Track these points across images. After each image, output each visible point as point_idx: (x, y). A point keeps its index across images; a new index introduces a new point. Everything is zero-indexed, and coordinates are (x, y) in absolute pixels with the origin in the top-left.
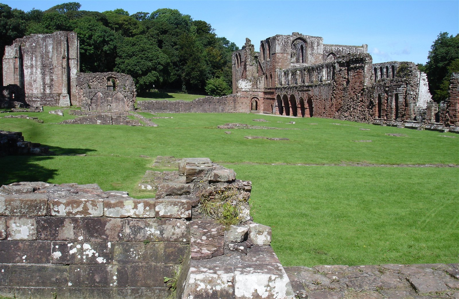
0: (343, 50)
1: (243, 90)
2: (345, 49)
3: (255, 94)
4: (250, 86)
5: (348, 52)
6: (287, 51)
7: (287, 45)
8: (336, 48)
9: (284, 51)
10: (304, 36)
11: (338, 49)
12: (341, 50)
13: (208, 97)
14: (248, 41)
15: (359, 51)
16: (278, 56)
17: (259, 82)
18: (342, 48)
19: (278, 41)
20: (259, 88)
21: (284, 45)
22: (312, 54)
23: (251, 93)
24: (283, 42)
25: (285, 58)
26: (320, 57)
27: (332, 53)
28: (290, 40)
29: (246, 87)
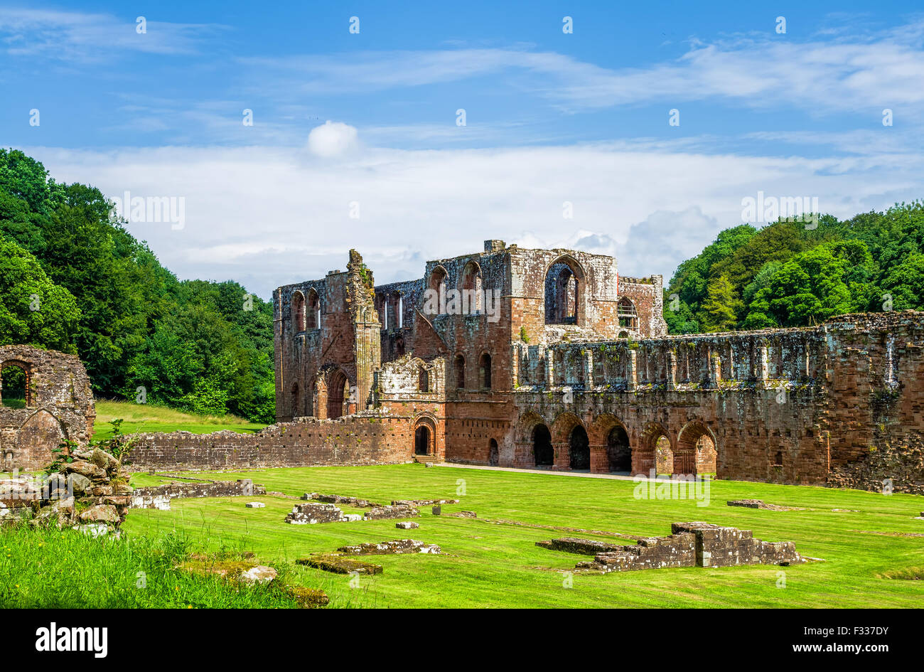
1: (396, 398)
3: (427, 408)
4: (413, 385)
6: (536, 292)
7: (537, 275)
9: (530, 291)
10: (574, 254)
13: (304, 421)
14: (354, 258)
16: (518, 306)
17: (434, 376)
20: (434, 391)
21: (530, 276)
22: (594, 301)
23: (414, 406)
24: (527, 268)
25: (533, 312)
26: (612, 309)
27: (625, 299)
28: (544, 263)
29: (402, 391)
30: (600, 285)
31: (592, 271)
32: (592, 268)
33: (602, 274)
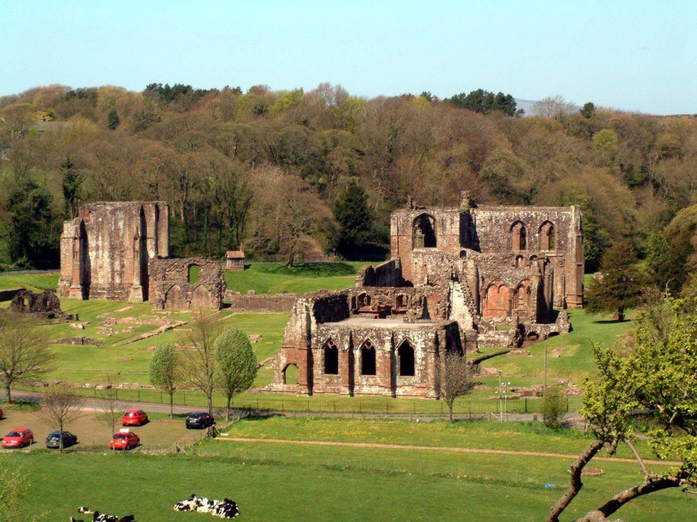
0: (537, 216)
2: (541, 213)
5: (546, 219)
6: (406, 232)
8: (526, 214)
12: (534, 216)
15: (564, 217)
16: (394, 240)
18: (536, 214)
19: (394, 219)
22: (443, 236)
26: (455, 239)
27: (518, 222)
28: (411, 218)
30: (448, 227)
32: (443, 219)
33: (449, 221)
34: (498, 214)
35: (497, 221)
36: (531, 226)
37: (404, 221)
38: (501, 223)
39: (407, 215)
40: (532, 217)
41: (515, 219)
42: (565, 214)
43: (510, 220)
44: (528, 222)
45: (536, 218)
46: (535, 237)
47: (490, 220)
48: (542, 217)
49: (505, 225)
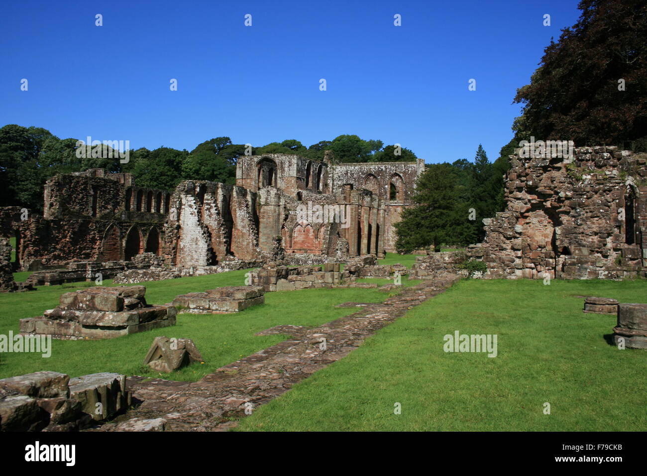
0: (386, 169)
2: (390, 167)
5: (394, 172)
6: (250, 175)
7: (250, 168)
8: (376, 167)
9: (247, 176)
10: (271, 155)
11: (379, 168)
12: (384, 169)
15: (410, 169)
16: (240, 183)
18: (385, 167)
19: (240, 164)
21: (247, 169)
22: (282, 178)
24: (245, 165)
25: (248, 186)
26: (293, 181)
27: (371, 175)
28: (254, 162)
30: (286, 169)
31: (282, 163)
32: (282, 162)
33: (287, 164)
34: (353, 168)
35: (352, 175)
36: (381, 178)
37: (248, 165)
38: (355, 176)
39: (251, 159)
40: (382, 170)
41: (367, 172)
42: (411, 167)
43: (363, 173)
44: (379, 175)
45: (386, 171)
46: (384, 188)
47: (347, 174)
48: (391, 170)
49: (359, 177)
